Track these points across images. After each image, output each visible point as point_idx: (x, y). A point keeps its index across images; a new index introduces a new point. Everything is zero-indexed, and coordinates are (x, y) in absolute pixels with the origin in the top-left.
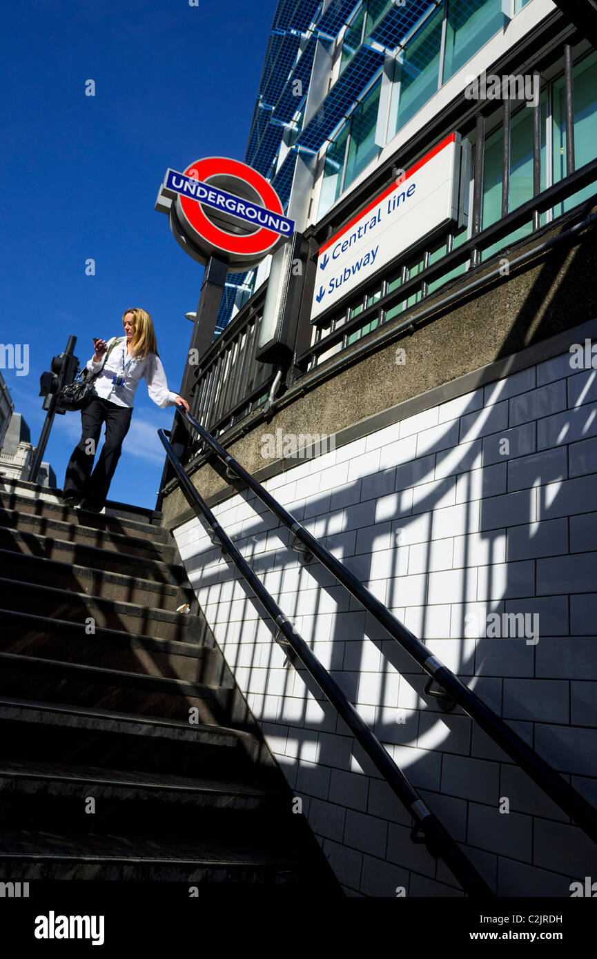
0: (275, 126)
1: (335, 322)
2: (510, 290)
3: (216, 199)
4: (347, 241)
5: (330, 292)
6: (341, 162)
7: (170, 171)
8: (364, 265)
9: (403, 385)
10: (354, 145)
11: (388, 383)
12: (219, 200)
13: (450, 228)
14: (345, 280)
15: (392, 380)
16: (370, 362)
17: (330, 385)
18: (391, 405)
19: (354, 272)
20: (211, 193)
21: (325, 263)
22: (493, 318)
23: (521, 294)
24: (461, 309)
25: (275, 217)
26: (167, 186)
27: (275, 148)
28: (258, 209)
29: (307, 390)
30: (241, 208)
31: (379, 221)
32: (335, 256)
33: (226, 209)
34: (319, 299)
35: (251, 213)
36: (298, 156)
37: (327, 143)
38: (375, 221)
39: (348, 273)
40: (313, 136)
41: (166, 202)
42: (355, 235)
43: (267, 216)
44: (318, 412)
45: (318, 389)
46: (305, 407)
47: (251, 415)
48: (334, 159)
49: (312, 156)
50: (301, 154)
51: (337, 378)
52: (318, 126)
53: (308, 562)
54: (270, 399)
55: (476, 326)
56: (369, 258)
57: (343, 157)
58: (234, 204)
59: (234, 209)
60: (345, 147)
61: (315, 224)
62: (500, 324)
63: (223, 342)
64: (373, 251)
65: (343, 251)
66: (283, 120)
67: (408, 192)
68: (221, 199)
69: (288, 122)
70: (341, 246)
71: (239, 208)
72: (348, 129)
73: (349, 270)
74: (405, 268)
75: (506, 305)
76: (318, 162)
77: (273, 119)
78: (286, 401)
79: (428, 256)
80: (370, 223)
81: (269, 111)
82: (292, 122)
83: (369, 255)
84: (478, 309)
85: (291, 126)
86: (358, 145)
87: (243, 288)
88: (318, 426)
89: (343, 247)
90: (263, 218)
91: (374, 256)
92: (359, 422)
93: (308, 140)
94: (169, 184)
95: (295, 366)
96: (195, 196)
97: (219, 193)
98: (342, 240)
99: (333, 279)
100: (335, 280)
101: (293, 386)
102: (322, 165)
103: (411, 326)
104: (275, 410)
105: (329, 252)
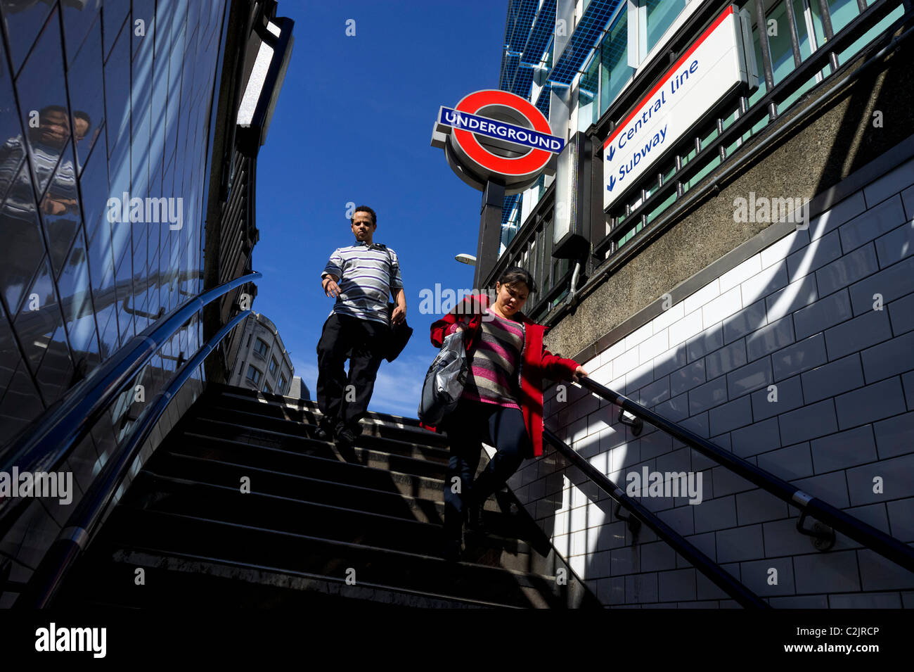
0: (525, 69)
1: (630, 207)
2: (819, 128)
3: (487, 128)
4: (632, 129)
5: (621, 179)
6: (595, 90)
7: (443, 109)
8: (654, 145)
9: (716, 244)
10: (606, 72)
11: (698, 245)
12: (490, 128)
13: (740, 91)
14: (635, 164)
15: (703, 241)
16: (676, 231)
17: (635, 263)
18: (706, 265)
19: (644, 155)
20: (482, 123)
21: (612, 154)
22: (805, 158)
23: (832, 129)
24: (768, 158)
25: (545, 138)
26: (442, 122)
27: (527, 90)
28: (528, 132)
29: (610, 273)
30: (511, 133)
31: (664, 102)
32: (621, 145)
33: (497, 136)
34: (610, 188)
35: (522, 136)
36: (551, 92)
37: (578, 75)
38: (659, 104)
39: (638, 157)
40: (564, 70)
41: (441, 137)
42: (640, 121)
43: (537, 137)
44: (626, 291)
45: (623, 269)
46: (611, 289)
47: (553, 311)
48: (587, 89)
49: (565, 89)
50: (554, 88)
51: (642, 254)
52: (568, 60)
53: (637, 435)
54: (572, 290)
55: (788, 169)
56: (658, 138)
57: (597, 86)
58: (504, 130)
59: (505, 135)
60: (598, 76)
61: (595, 123)
62: (815, 161)
63: (511, 255)
64: (661, 131)
65: (629, 138)
66: (532, 62)
67: (691, 69)
68: (492, 127)
69: (537, 63)
70: (626, 135)
71: (510, 133)
72: (598, 58)
73: (639, 154)
74: (698, 139)
75: (817, 143)
76: (572, 94)
77: (522, 63)
78: (589, 289)
79: (721, 122)
80: (654, 107)
81: (516, 58)
82: (541, 63)
83: (658, 135)
84: (787, 154)
85: (541, 66)
86: (610, 72)
87: (508, 226)
88: (628, 304)
89: (629, 135)
90: (533, 139)
91: (664, 135)
92: (673, 289)
93: (560, 75)
94: (443, 120)
95: (593, 256)
96: (468, 128)
97: (489, 122)
98: (626, 129)
99: (623, 167)
100: (625, 167)
101: (593, 274)
102: (576, 96)
103: (716, 186)
104: (579, 300)
105: (614, 143)
